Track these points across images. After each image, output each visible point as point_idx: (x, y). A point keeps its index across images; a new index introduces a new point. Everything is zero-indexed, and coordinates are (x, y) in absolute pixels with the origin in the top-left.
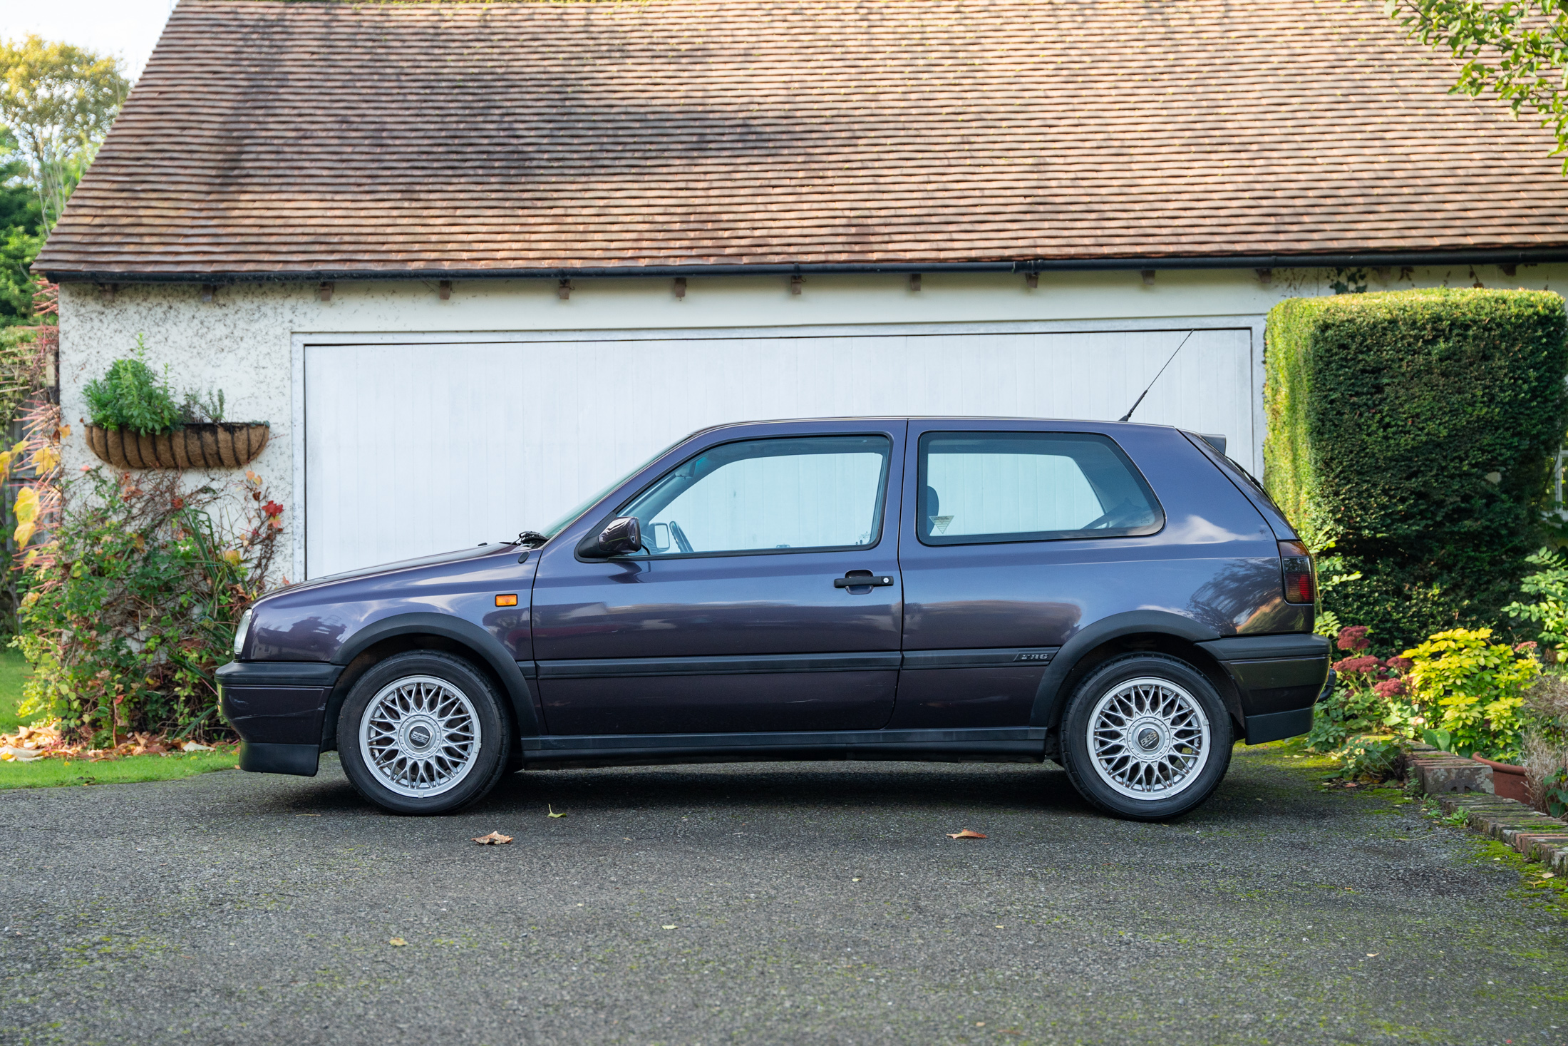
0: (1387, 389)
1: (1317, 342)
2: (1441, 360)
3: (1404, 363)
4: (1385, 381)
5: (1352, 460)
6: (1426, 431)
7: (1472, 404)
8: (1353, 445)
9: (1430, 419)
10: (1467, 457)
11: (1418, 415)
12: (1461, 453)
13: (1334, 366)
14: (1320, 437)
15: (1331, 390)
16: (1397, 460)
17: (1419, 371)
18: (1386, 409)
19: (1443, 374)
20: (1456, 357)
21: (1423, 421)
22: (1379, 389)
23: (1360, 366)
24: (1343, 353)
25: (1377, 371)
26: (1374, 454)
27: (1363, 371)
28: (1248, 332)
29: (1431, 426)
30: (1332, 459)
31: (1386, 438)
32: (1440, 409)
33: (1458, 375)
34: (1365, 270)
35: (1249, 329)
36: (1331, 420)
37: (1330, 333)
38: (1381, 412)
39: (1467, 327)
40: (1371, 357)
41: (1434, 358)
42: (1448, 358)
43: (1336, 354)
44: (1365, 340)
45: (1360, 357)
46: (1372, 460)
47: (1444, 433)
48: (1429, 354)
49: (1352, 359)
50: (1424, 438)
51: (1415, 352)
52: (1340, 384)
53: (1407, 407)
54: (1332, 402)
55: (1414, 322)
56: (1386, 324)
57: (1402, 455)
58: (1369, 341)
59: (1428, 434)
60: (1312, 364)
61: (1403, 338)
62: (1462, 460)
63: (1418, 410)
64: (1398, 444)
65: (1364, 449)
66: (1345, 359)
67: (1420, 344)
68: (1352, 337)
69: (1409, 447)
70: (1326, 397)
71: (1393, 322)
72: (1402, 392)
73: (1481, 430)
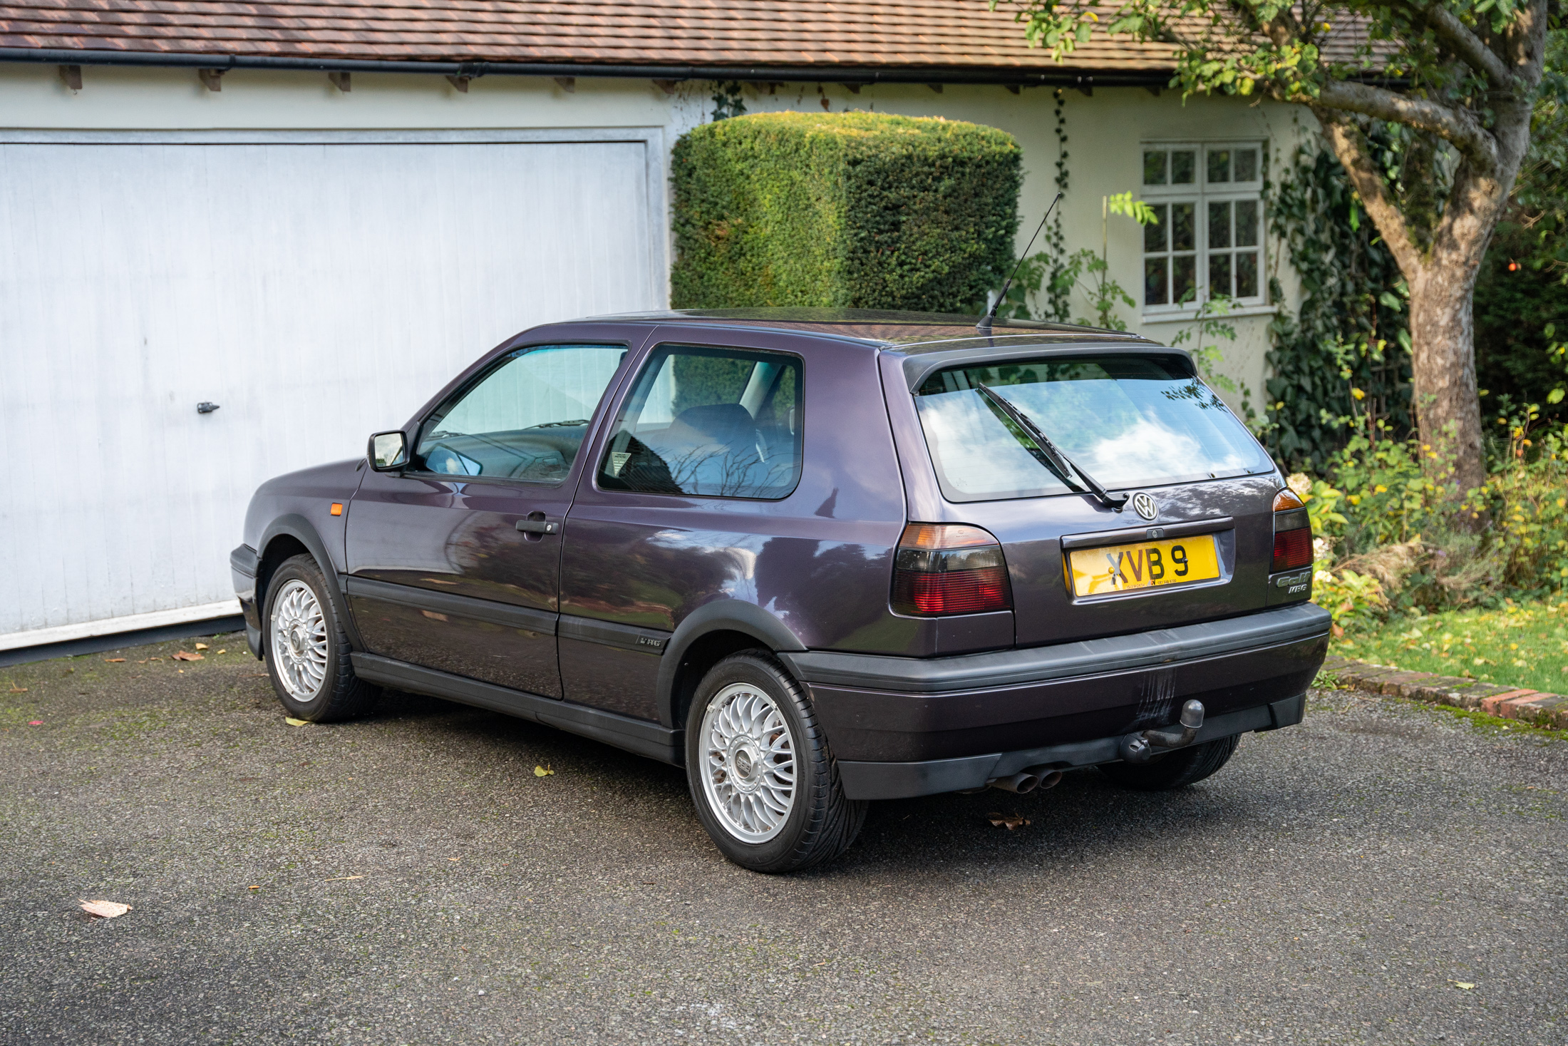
0: (904, 227)
1: (849, 178)
2: (945, 197)
3: (917, 200)
4: (904, 218)
5: (875, 299)
6: (933, 268)
7: (966, 241)
8: (876, 284)
9: (934, 257)
10: (959, 292)
11: (925, 253)
12: (954, 289)
13: (863, 202)
14: (849, 277)
15: (858, 228)
16: (908, 298)
17: (928, 208)
18: (903, 246)
19: (947, 212)
20: (956, 194)
21: (930, 259)
22: (896, 226)
23: (883, 203)
24: (872, 190)
25: (895, 208)
26: (892, 292)
27: (886, 208)
28: (642, 145)
29: (936, 264)
30: (860, 298)
31: (902, 276)
32: (943, 246)
33: (956, 211)
34: (740, 82)
35: (644, 142)
36: (859, 259)
37: (858, 168)
38: (899, 249)
39: (962, 163)
40: (892, 195)
41: (940, 196)
42: (950, 195)
43: (866, 190)
44: (888, 176)
45: (885, 193)
46: (890, 299)
47: (946, 269)
48: (936, 191)
49: (877, 196)
50: (930, 276)
51: (925, 189)
52: (867, 221)
53: (919, 243)
54: (862, 239)
55: (926, 159)
56: (903, 161)
57: (913, 293)
58: (891, 178)
59: (933, 271)
60: (843, 201)
61: (917, 174)
62: (955, 296)
63: (927, 248)
64: (911, 282)
65: (884, 288)
66: (871, 196)
67: (930, 181)
68: (878, 172)
69: (919, 284)
70: (856, 235)
71: (909, 157)
72: (916, 229)
73: (969, 267)
